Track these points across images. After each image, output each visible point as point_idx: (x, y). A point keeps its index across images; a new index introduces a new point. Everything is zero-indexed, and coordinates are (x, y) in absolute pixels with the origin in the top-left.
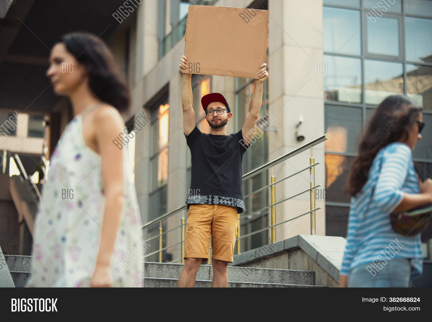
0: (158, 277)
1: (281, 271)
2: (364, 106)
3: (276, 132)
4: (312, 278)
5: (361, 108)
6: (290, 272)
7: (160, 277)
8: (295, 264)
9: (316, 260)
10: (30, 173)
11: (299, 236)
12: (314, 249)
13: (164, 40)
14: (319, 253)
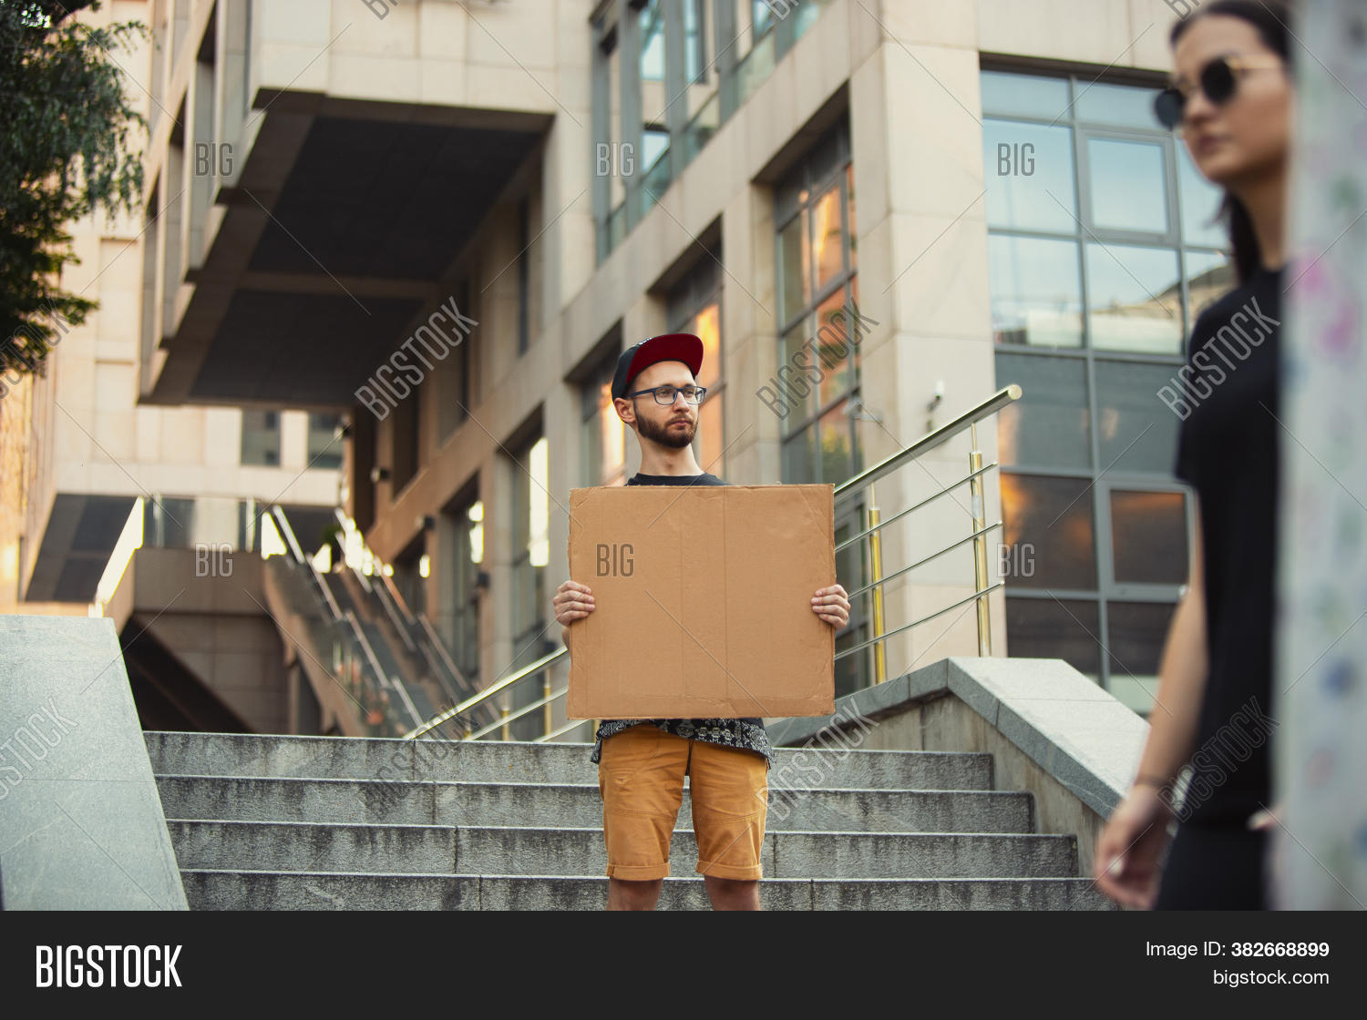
0: (572, 782)
1: (903, 755)
2: (1090, 356)
3: (880, 423)
4: (986, 771)
5: (1084, 359)
6: (928, 757)
7: (576, 783)
8: (938, 735)
9: (995, 723)
10: (311, 548)
11: (947, 661)
12: (990, 695)
13: (609, 220)
14: (1003, 705)
